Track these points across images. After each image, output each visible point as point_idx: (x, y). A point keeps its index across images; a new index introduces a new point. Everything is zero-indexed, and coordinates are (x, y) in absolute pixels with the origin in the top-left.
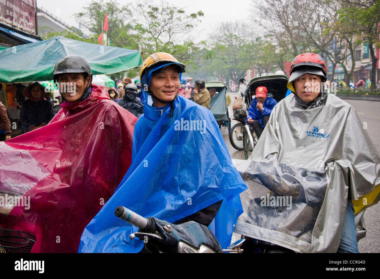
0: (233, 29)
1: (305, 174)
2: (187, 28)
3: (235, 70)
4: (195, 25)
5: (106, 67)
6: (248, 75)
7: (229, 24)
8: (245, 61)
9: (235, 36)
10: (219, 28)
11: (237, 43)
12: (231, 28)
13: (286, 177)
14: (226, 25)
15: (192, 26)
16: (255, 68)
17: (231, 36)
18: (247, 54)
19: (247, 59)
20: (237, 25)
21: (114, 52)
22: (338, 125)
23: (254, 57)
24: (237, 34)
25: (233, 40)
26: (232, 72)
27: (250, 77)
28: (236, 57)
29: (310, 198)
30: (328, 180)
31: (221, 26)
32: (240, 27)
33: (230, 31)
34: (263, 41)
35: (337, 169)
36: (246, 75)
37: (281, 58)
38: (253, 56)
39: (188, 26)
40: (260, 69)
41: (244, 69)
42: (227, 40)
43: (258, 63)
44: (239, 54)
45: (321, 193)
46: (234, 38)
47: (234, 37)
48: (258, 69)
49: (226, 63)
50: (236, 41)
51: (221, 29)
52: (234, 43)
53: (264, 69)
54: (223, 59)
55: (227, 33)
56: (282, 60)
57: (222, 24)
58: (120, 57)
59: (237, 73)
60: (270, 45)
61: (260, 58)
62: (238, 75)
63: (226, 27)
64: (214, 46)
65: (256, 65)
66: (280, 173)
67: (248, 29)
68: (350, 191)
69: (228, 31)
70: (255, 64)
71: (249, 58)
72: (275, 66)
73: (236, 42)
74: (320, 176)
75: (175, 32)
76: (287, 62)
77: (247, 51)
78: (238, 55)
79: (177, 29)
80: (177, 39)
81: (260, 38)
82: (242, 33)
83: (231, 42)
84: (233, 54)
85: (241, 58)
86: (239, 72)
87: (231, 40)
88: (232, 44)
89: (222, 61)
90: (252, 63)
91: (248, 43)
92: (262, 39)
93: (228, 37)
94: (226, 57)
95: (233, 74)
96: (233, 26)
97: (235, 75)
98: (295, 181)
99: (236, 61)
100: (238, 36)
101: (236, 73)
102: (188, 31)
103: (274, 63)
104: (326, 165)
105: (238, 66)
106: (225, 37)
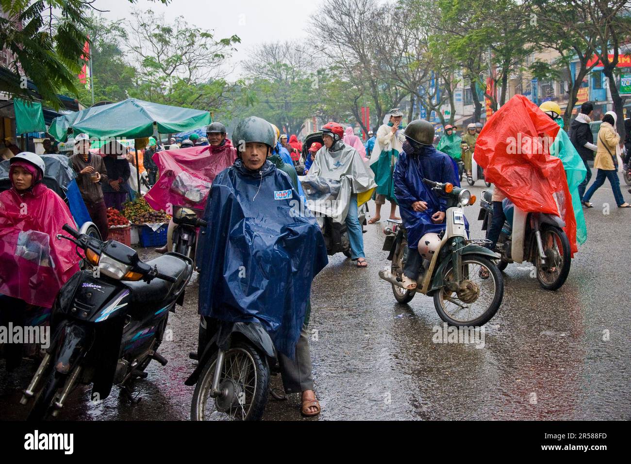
0: (281, 54)
1: (330, 181)
2: (216, 59)
3: (286, 119)
4: (228, 54)
5: (182, 126)
6: (306, 127)
7: (275, 46)
8: (302, 106)
9: (285, 65)
10: (260, 52)
11: (288, 77)
12: (278, 53)
13: (322, 182)
14: (270, 48)
15: (223, 57)
16: (317, 116)
17: (279, 65)
18: (304, 95)
19: (305, 103)
20: (288, 48)
21: (186, 112)
22: (349, 159)
23: (315, 100)
24: (288, 63)
25: (282, 71)
26: (282, 123)
27: (309, 130)
28: (288, 99)
29: (332, 191)
30: (342, 184)
31: (263, 49)
32: (292, 51)
33: (277, 57)
34: (328, 75)
35: (346, 179)
36: (304, 126)
37: (355, 102)
38: (313, 97)
39: (216, 55)
40: (325, 117)
41: (300, 118)
42: (273, 72)
43: (322, 109)
44: (292, 95)
45: (338, 190)
46: (283, 69)
47: (283, 67)
48: (321, 117)
49: (272, 108)
50: (287, 73)
51: (262, 55)
52: (284, 77)
53: (331, 118)
54: (267, 102)
55: (272, 60)
56: (356, 105)
57: (265, 47)
58: (193, 118)
59: (290, 124)
60: (338, 82)
61: (324, 101)
62: (291, 128)
63: (271, 51)
64: (252, 82)
65: (318, 111)
66: (319, 181)
67: (305, 56)
68: (352, 189)
69: (275, 58)
70: (317, 109)
71: (307, 101)
72: (347, 113)
73: (287, 75)
74: (338, 182)
75: (197, 65)
76: (364, 107)
77: (304, 91)
78: (290, 96)
79: (201, 61)
80: (201, 76)
81: (324, 70)
82: (295, 62)
83: (278, 75)
84: (282, 94)
85: (295, 101)
86: (293, 122)
87: (280, 73)
88: (280, 79)
89: (265, 105)
90: (313, 108)
91: (305, 77)
92: (327, 72)
93: (274, 68)
94: (272, 99)
95: (284, 126)
96: (282, 49)
97: (287, 127)
98: (326, 184)
99: (287, 106)
100: (290, 66)
101: (287, 124)
102: (217, 64)
103: (345, 108)
104: (341, 177)
105: (291, 114)
106: (269, 67)
